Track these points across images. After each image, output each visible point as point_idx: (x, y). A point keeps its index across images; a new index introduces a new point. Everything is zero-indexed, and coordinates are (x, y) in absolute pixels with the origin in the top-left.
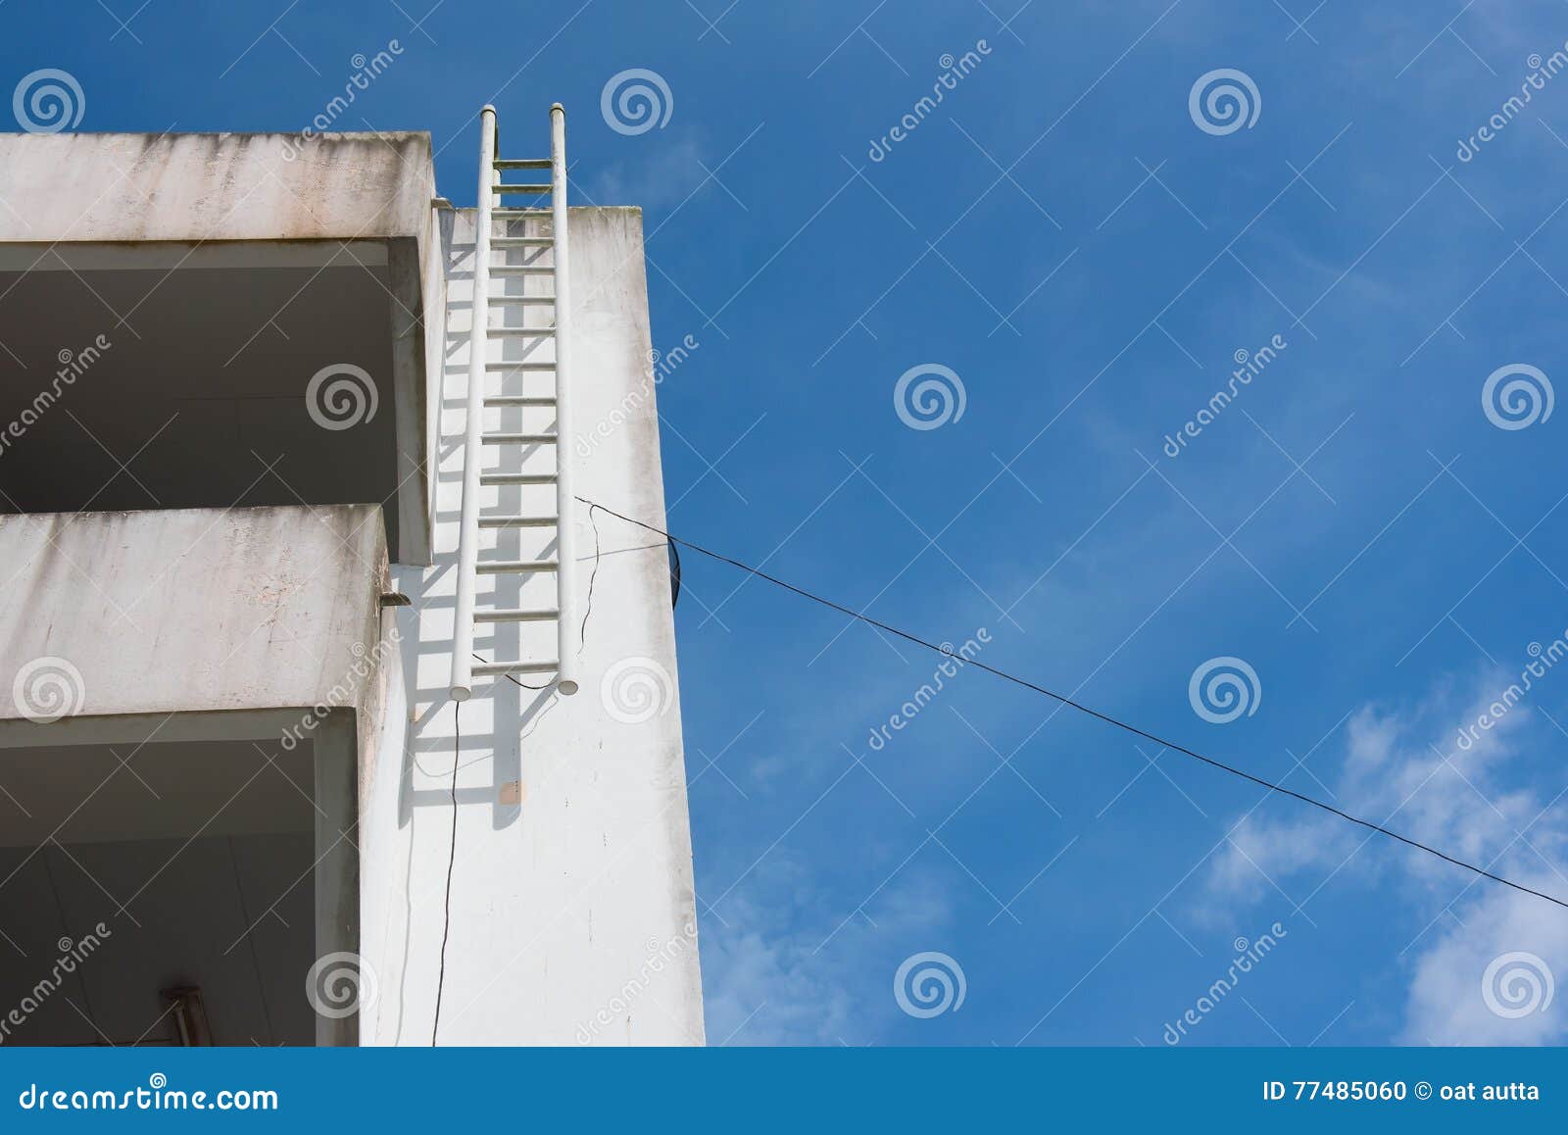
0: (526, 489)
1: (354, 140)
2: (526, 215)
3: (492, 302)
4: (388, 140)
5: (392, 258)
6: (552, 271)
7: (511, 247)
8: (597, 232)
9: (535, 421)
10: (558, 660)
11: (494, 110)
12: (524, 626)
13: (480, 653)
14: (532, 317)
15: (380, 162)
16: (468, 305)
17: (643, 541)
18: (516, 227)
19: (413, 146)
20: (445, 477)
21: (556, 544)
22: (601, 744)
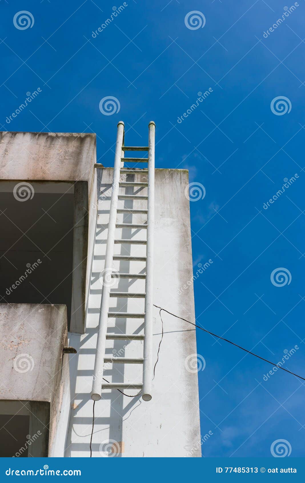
0: (130, 300)
1: (62, 136)
2: (136, 172)
3: (119, 211)
4: (77, 137)
5: (76, 190)
6: (147, 198)
7: (128, 187)
8: (167, 181)
9: (135, 268)
10: (142, 384)
11: (124, 124)
12: (127, 366)
13: (106, 377)
14: (136, 219)
15: (73, 146)
16: (108, 212)
17: (184, 327)
18: (130, 177)
19: (88, 140)
20: (93, 292)
21: (143, 326)
22: (161, 426)
